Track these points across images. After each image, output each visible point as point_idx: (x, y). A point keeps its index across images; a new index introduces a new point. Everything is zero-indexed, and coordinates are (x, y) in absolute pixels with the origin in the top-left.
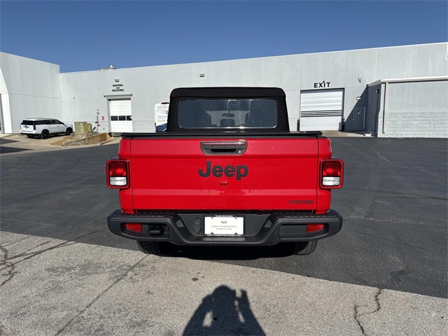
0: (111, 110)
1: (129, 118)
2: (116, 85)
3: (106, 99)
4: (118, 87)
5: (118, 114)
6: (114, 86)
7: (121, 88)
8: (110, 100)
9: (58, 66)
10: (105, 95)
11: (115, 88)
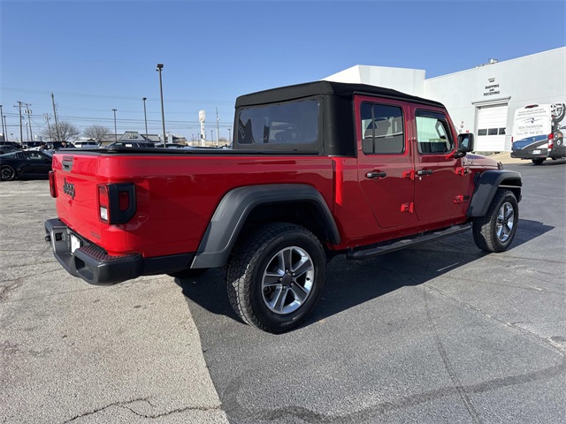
0: (479, 121)
1: (502, 132)
2: (490, 87)
3: (474, 106)
4: (492, 89)
5: (488, 127)
6: (486, 88)
7: (496, 89)
8: (480, 108)
9: (424, 71)
10: (474, 101)
11: (488, 91)
